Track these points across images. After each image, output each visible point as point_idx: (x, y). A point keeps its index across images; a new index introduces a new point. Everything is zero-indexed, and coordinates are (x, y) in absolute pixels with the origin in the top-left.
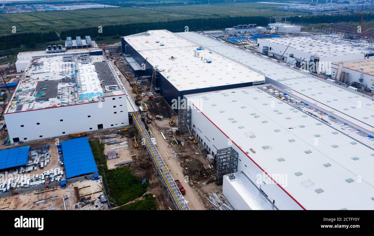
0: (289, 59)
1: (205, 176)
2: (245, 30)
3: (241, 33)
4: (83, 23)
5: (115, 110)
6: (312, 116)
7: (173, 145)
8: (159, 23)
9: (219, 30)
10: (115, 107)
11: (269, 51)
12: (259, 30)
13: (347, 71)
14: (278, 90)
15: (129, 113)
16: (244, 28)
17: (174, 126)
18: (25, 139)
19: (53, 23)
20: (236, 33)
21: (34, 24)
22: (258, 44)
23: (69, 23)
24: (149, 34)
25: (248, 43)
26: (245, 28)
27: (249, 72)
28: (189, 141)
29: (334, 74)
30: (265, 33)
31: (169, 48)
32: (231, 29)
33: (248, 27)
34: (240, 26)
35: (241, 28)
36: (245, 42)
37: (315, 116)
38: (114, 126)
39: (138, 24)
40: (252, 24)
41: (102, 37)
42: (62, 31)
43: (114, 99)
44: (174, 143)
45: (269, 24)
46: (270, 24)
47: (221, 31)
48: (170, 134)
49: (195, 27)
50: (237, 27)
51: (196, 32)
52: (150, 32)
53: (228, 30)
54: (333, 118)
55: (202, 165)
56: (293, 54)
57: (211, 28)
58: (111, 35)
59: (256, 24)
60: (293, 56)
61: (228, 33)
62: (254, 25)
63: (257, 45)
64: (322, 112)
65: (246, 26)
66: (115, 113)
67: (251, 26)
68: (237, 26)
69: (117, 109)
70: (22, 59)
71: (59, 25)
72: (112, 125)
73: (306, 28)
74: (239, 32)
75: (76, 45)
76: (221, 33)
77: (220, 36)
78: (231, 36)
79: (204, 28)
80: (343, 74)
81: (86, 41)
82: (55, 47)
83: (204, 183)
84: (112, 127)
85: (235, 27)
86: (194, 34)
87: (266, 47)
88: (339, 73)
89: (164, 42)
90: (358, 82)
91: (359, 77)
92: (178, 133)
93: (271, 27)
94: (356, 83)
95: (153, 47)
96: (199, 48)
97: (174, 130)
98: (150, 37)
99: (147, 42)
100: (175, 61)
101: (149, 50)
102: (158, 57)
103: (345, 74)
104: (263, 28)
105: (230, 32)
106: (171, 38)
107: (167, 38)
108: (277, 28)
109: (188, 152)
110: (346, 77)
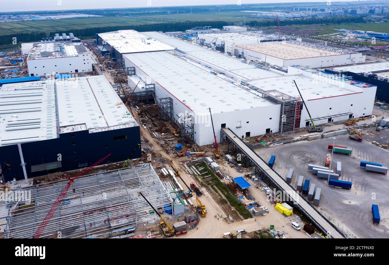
0: (212, 45)
3: (198, 33)
4: (67, 28)
5: (84, 62)
7: (113, 76)
10: (84, 60)
11: (204, 42)
12: (213, 31)
13: (236, 48)
14: (177, 53)
15: (92, 64)
16: (200, 30)
18: (37, 75)
19: (42, 29)
20: (193, 33)
21: (25, 30)
23: (55, 29)
27: (169, 47)
31: (128, 38)
32: (190, 30)
33: (204, 28)
34: (197, 28)
38: (84, 71)
39: (113, 27)
41: (83, 37)
42: (51, 32)
43: (84, 56)
45: (223, 27)
46: (225, 26)
47: (181, 32)
48: (114, 73)
51: (158, 32)
52: (119, 31)
53: (187, 31)
56: (216, 42)
57: (176, 30)
58: (91, 35)
59: (211, 27)
60: (215, 44)
62: (209, 27)
65: (202, 28)
66: (85, 63)
67: (207, 28)
68: (194, 28)
69: (86, 62)
70: (25, 47)
71: (47, 30)
72: (83, 71)
75: (63, 39)
77: (179, 36)
78: (188, 35)
81: (70, 36)
82: (47, 39)
84: (83, 72)
85: (193, 29)
87: (202, 39)
88: (233, 50)
89: (127, 36)
90: (241, 54)
91: (242, 52)
92: (118, 73)
93: (225, 29)
94: (240, 55)
95: (117, 38)
96: (148, 38)
97: (116, 72)
98: (118, 34)
99: (114, 36)
100: (127, 44)
101: (114, 40)
102: (117, 43)
103: (236, 50)
104: (218, 29)
105: (188, 33)
106: (134, 34)
107: (130, 34)
108: (229, 29)
109: (120, 77)
110: (236, 52)
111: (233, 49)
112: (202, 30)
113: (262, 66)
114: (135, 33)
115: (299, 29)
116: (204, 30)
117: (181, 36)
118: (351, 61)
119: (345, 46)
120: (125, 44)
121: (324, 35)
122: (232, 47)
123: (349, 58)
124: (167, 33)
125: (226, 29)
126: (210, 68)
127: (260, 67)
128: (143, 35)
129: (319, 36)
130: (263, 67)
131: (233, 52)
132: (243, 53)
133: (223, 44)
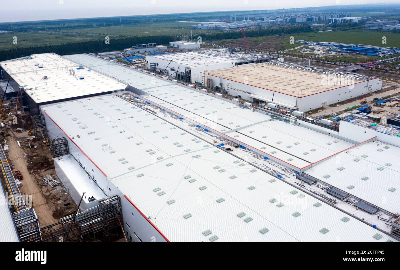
0: (171, 72)
1: (45, 165)
2: (145, 49)
3: (141, 52)
6: (148, 110)
7: (25, 149)
8: (50, 47)
9: (116, 51)
11: (157, 67)
12: (159, 49)
13: (211, 78)
14: (133, 96)
16: (143, 48)
17: (31, 135)
20: (135, 53)
22: (148, 61)
24: (31, 58)
25: (142, 61)
26: (145, 48)
27: (116, 84)
28: (43, 145)
29: (203, 81)
30: (165, 51)
31: (48, 69)
32: (130, 49)
33: (148, 46)
34: (139, 46)
35: (140, 47)
36: (140, 61)
37: (150, 110)
39: (24, 48)
40: (152, 43)
44: (28, 147)
45: (170, 43)
46: (172, 42)
47: (118, 52)
48: (27, 141)
49: (93, 50)
50: (136, 47)
51: (89, 54)
52: (33, 56)
53: (127, 51)
54: (163, 110)
55: (47, 159)
56: (174, 68)
57: (111, 49)
59: (155, 43)
60: (174, 69)
61: (126, 53)
62: (154, 44)
63: (146, 62)
64: (157, 107)
65: (145, 45)
67: (151, 45)
73: (208, 45)
74: (138, 52)
76: (119, 54)
77: (117, 57)
78: (129, 55)
79: (103, 50)
80: (208, 80)
83: (43, 170)
85: (134, 47)
86: (86, 55)
87: (154, 63)
88: (206, 80)
89: (45, 64)
90: (219, 86)
91: (219, 82)
92: (34, 140)
93: (172, 45)
94: (217, 87)
95: (29, 70)
96: (79, 68)
97: (31, 138)
98: (31, 61)
99: (25, 66)
100: (47, 81)
101: (24, 73)
102: (30, 78)
103: (209, 80)
104: (164, 46)
105: (129, 53)
106: (55, 60)
107: (50, 61)
108: (178, 46)
109: (39, 152)
110: (211, 83)
111: (206, 78)
112: (146, 48)
113: (280, 115)
114: (57, 59)
115: (258, 42)
116: (147, 48)
117: (120, 57)
118: (369, 90)
119: (329, 64)
120: (43, 81)
121: (290, 50)
122: (204, 76)
123: (366, 85)
124: (100, 54)
125: (174, 45)
126: (208, 131)
127: (278, 116)
128: (69, 62)
129: (285, 50)
130: (282, 116)
131: (206, 83)
132: (221, 84)
133: (187, 70)
